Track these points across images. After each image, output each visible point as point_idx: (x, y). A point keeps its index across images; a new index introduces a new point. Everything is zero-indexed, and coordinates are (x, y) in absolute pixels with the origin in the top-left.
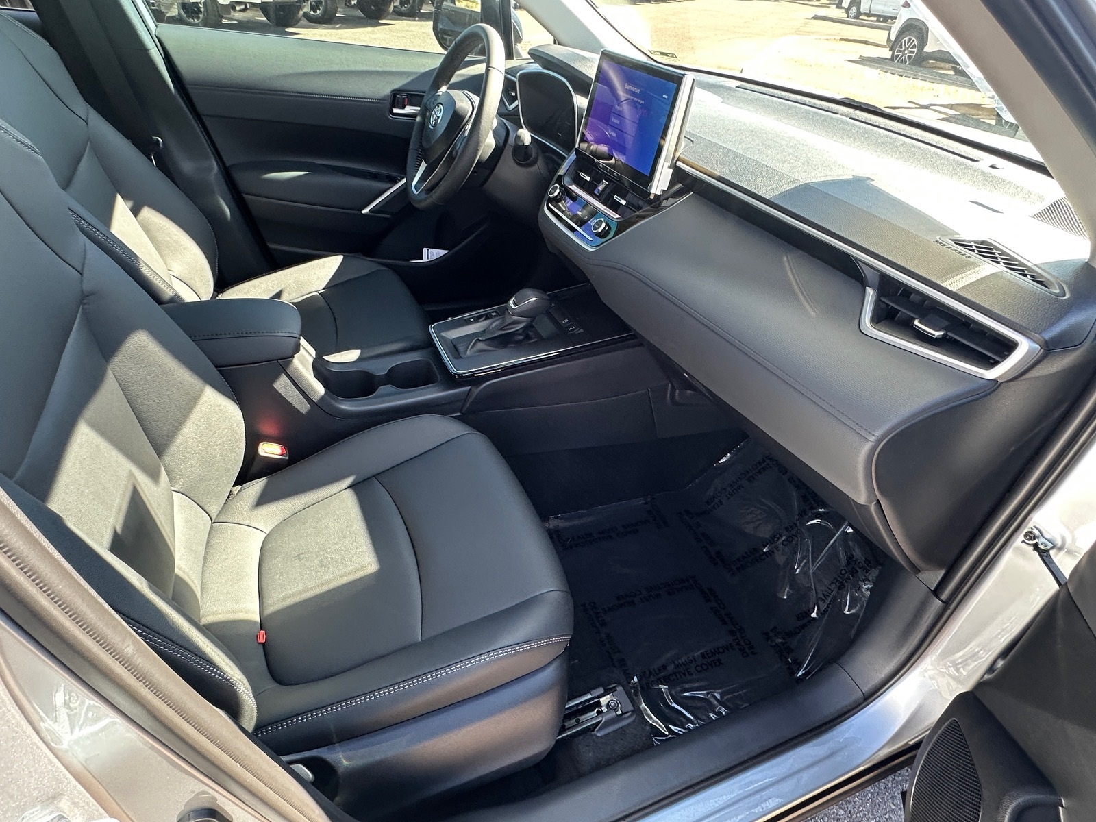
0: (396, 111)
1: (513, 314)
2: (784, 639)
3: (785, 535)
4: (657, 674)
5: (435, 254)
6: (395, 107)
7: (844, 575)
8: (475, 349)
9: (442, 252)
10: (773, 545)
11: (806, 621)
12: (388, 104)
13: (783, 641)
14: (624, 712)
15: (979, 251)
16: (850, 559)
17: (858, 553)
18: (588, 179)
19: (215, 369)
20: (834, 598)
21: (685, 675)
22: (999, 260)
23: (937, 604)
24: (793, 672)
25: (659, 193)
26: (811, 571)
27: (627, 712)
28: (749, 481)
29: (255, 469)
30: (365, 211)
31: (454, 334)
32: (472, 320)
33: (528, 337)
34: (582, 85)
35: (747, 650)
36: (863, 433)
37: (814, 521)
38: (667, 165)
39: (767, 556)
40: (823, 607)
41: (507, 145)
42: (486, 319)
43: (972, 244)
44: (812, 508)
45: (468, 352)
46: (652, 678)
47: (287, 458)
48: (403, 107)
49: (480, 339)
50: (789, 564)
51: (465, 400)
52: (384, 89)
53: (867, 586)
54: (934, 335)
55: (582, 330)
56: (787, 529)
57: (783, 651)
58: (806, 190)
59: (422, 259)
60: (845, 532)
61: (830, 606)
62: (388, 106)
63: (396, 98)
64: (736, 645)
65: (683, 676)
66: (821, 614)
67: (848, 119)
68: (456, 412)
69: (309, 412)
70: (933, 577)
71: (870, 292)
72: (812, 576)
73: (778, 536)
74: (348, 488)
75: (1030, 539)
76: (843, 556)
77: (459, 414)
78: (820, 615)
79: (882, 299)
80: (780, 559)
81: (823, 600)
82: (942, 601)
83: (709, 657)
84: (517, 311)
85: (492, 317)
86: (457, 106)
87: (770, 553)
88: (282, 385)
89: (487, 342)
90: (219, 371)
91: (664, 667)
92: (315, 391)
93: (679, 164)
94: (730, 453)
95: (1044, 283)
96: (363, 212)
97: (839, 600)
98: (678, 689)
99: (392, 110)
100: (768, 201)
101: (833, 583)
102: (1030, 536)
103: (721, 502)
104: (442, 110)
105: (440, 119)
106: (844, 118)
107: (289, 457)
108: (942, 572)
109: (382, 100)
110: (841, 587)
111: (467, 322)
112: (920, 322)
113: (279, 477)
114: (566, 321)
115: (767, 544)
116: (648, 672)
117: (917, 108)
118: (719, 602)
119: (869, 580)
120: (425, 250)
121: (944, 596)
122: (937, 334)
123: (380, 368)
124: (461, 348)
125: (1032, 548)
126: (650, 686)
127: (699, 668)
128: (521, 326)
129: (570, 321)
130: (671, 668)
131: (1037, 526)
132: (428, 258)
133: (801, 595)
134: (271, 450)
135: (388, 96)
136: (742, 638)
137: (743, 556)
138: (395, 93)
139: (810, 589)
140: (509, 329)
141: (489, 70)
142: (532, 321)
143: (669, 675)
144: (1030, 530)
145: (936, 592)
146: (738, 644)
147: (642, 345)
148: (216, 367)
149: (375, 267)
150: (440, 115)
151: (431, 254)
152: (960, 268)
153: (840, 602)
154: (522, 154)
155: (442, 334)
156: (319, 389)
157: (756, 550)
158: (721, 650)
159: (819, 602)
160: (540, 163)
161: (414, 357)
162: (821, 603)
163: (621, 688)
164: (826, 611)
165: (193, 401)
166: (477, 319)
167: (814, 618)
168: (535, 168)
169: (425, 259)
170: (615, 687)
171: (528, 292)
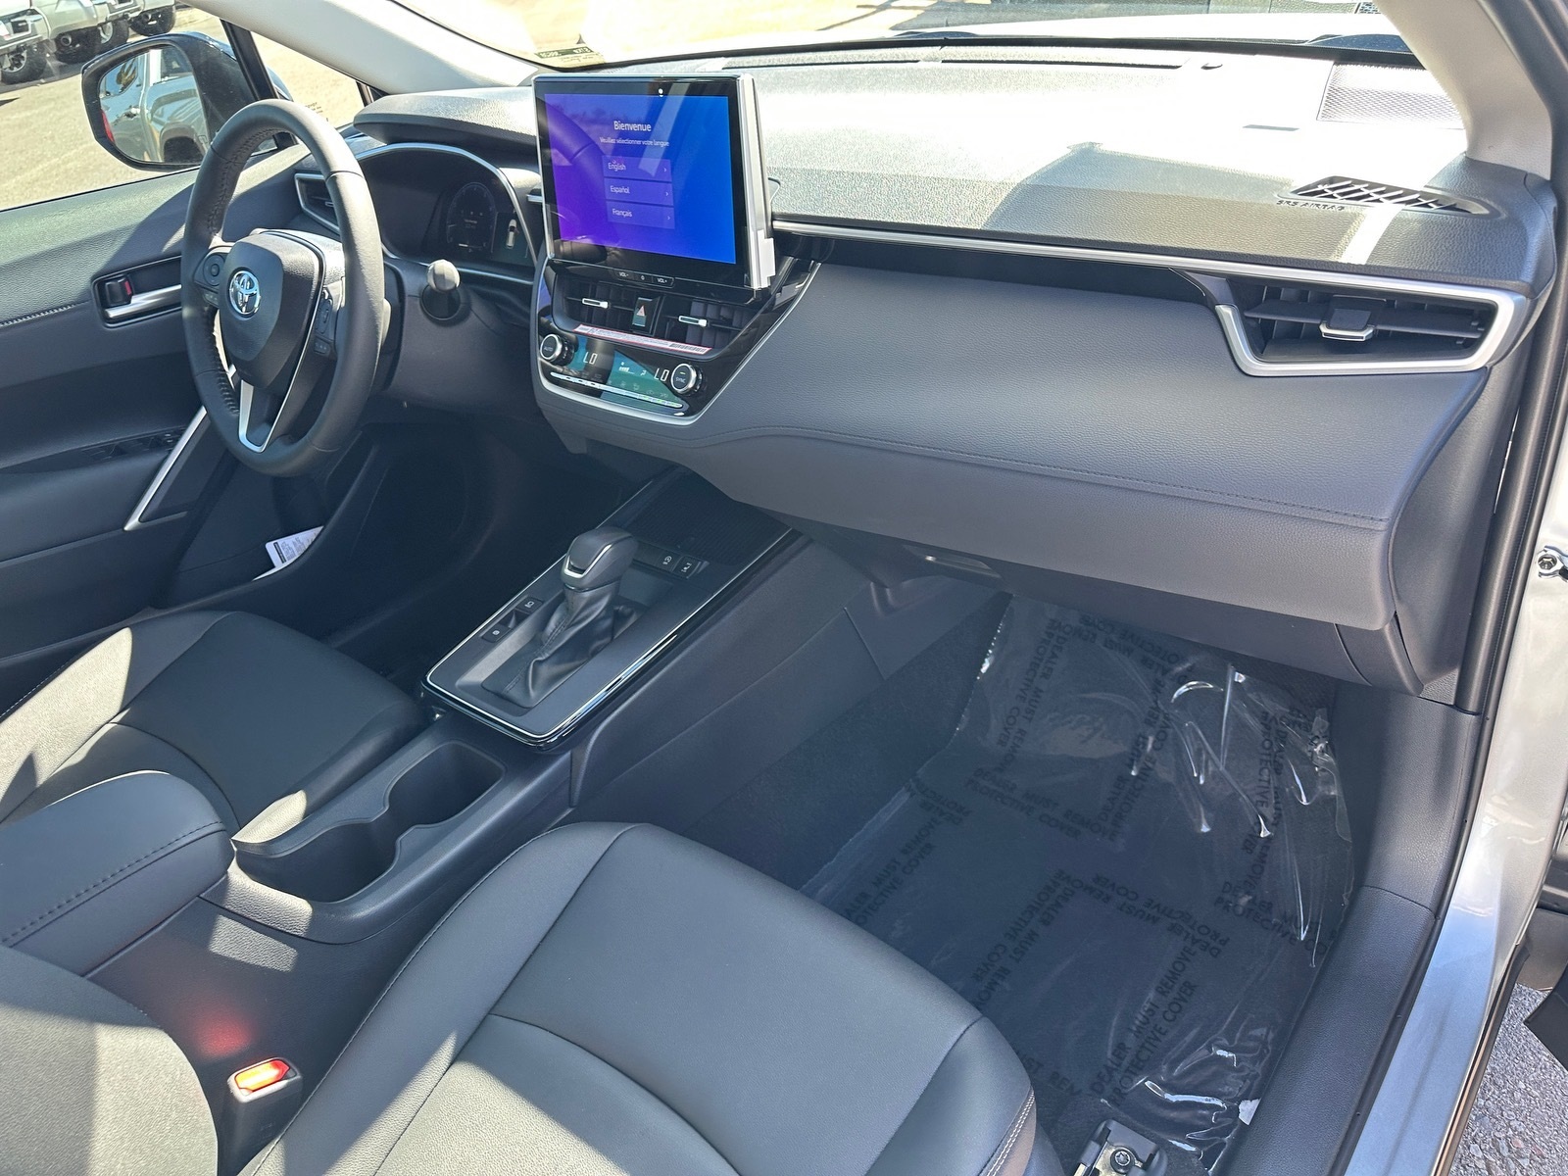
0: (113, 313)
1: (581, 590)
2: (1248, 893)
3: (1150, 734)
4: (1119, 1065)
5: (292, 546)
6: (109, 307)
7: (1270, 748)
8: (540, 681)
9: (306, 538)
10: (1143, 758)
11: (1258, 849)
12: (93, 303)
13: (1251, 897)
14: (1145, 1159)
15: (1340, 194)
16: (1265, 718)
17: (1275, 707)
18: (604, 305)
19: (84, 980)
20: (1278, 792)
21: (1158, 1039)
22: (1376, 197)
23: (1468, 721)
24: (1294, 938)
25: (765, 284)
26: (1222, 768)
27: (1151, 1157)
28: (1045, 676)
29: (241, 1136)
30: (132, 523)
31: (480, 673)
32: (496, 633)
33: (619, 618)
34: (515, 151)
35: (1213, 944)
36: (1364, 524)
37: (1183, 689)
38: (762, 234)
39: (1144, 780)
40: (1269, 812)
41: (407, 299)
42: (519, 622)
43: (1320, 188)
44: (1165, 672)
45: (532, 693)
46: (1117, 1076)
47: (298, 1077)
48: (128, 302)
49: (540, 659)
50: (1183, 773)
51: (570, 781)
52: (75, 280)
53: (1319, 748)
54: (1362, 338)
55: (706, 563)
56: (1148, 723)
57: (1260, 911)
58: (1032, 193)
59: (273, 567)
60: (1236, 684)
61: (1281, 806)
62: (96, 310)
63: (106, 289)
64: (1193, 943)
65: (1156, 1043)
66: (1273, 824)
67: (939, 65)
68: (564, 810)
69: (298, 961)
70: (1446, 685)
71: (1226, 312)
72: (1229, 776)
73: (1141, 739)
74: (451, 1064)
75: (1550, 567)
76: (1253, 722)
77: (569, 811)
78: (1274, 828)
79: (1246, 314)
80: (1165, 774)
81: (1263, 802)
82: (1473, 714)
83: (1171, 988)
84: (587, 582)
85: (529, 612)
86: (284, 263)
87: (1145, 772)
88: (229, 940)
89: (555, 659)
90: (92, 980)
91: (1120, 1047)
92: (293, 914)
93: (778, 225)
94: (992, 648)
95: (1457, 207)
96: (126, 528)
97: (1287, 790)
98: (1165, 1068)
99: (107, 314)
100: (980, 232)
101: (1261, 770)
102: (1547, 563)
103: (1021, 731)
104: (254, 279)
105: (258, 297)
106: (932, 64)
107: (302, 1072)
108: (1456, 673)
109: (80, 300)
110: (1278, 770)
111: (491, 641)
112: (1329, 327)
113: (301, 1125)
114: (669, 559)
115: (1132, 760)
116: (1104, 1071)
117: (874, 13)
118: (1123, 891)
119: (1318, 737)
120: (270, 547)
121: (1472, 706)
122: (1365, 334)
123: (369, 803)
124: (513, 690)
125: (1559, 579)
126: (1123, 1091)
127: (1170, 1016)
128: (604, 602)
129: (675, 557)
130: (1131, 1041)
131: (1549, 545)
132: (283, 561)
133: (1226, 812)
134: (256, 1081)
135: (88, 291)
136: (1192, 927)
137: (1109, 799)
138: (100, 282)
139: (1235, 796)
140: (587, 617)
141: (335, 177)
142: (617, 589)
143: (1137, 1056)
144: (1543, 553)
145: (1459, 705)
146: (1195, 941)
147: (811, 541)
148: (83, 976)
149: (206, 621)
150: (256, 290)
151: (287, 550)
152: (1342, 228)
153: (1290, 791)
154: (441, 304)
155: (458, 683)
156: (298, 907)
157: (1123, 778)
158: (1179, 967)
159: (1261, 808)
160: (477, 307)
161: (419, 753)
162: (1263, 809)
163: (1114, 1123)
164: (1278, 817)
165: (84, 1072)
166: (505, 628)
167: (1268, 837)
168: (472, 320)
169: (279, 566)
170: (1105, 1128)
171: (588, 540)
